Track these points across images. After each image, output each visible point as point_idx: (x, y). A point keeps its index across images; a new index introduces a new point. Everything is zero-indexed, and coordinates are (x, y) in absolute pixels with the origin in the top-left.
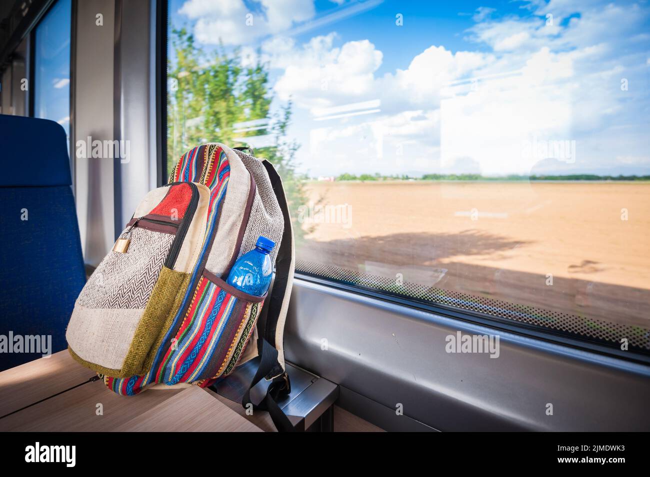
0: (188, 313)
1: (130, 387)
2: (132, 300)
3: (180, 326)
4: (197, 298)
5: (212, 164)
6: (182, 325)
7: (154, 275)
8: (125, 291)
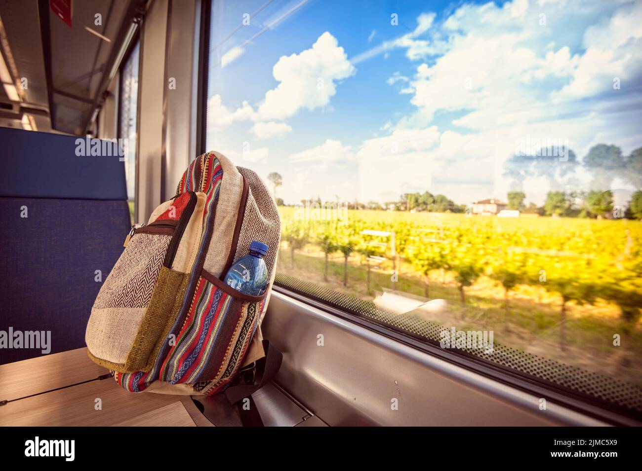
0: (189, 313)
1: (135, 382)
2: (135, 299)
3: (183, 326)
4: (196, 297)
5: (207, 171)
6: (184, 325)
7: (154, 275)
8: (128, 290)
